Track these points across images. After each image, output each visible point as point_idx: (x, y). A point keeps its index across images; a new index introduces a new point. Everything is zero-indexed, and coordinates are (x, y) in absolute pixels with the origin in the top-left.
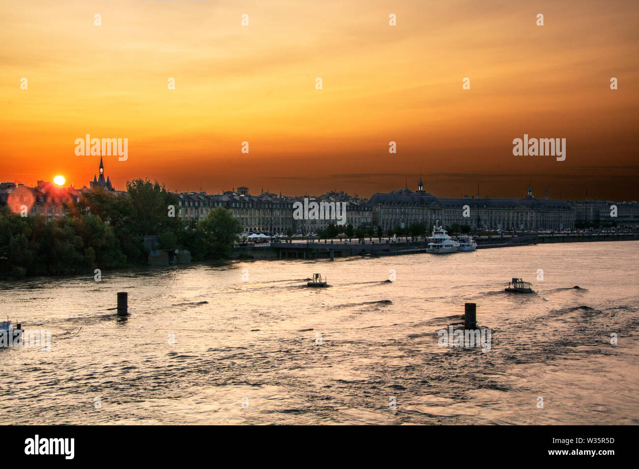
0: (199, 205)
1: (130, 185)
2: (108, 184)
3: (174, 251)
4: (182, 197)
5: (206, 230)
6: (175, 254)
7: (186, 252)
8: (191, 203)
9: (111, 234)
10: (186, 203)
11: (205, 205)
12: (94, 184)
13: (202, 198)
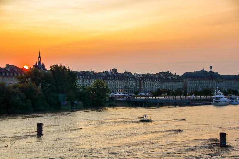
0: (90, 78)
1: (51, 67)
2: (43, 66)
3: (74, 102)
4: (81, 73)
5: (91, 91)
6: (75, 104)
7: (80, 102)
8: (86, 77)
9: (41, 92)
10: (83, 77)
11: (93, 78)
12: (36, 66)
13: (92, 74)
